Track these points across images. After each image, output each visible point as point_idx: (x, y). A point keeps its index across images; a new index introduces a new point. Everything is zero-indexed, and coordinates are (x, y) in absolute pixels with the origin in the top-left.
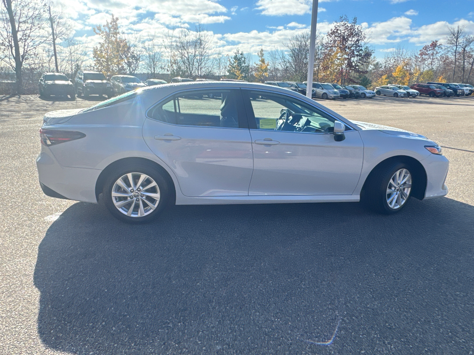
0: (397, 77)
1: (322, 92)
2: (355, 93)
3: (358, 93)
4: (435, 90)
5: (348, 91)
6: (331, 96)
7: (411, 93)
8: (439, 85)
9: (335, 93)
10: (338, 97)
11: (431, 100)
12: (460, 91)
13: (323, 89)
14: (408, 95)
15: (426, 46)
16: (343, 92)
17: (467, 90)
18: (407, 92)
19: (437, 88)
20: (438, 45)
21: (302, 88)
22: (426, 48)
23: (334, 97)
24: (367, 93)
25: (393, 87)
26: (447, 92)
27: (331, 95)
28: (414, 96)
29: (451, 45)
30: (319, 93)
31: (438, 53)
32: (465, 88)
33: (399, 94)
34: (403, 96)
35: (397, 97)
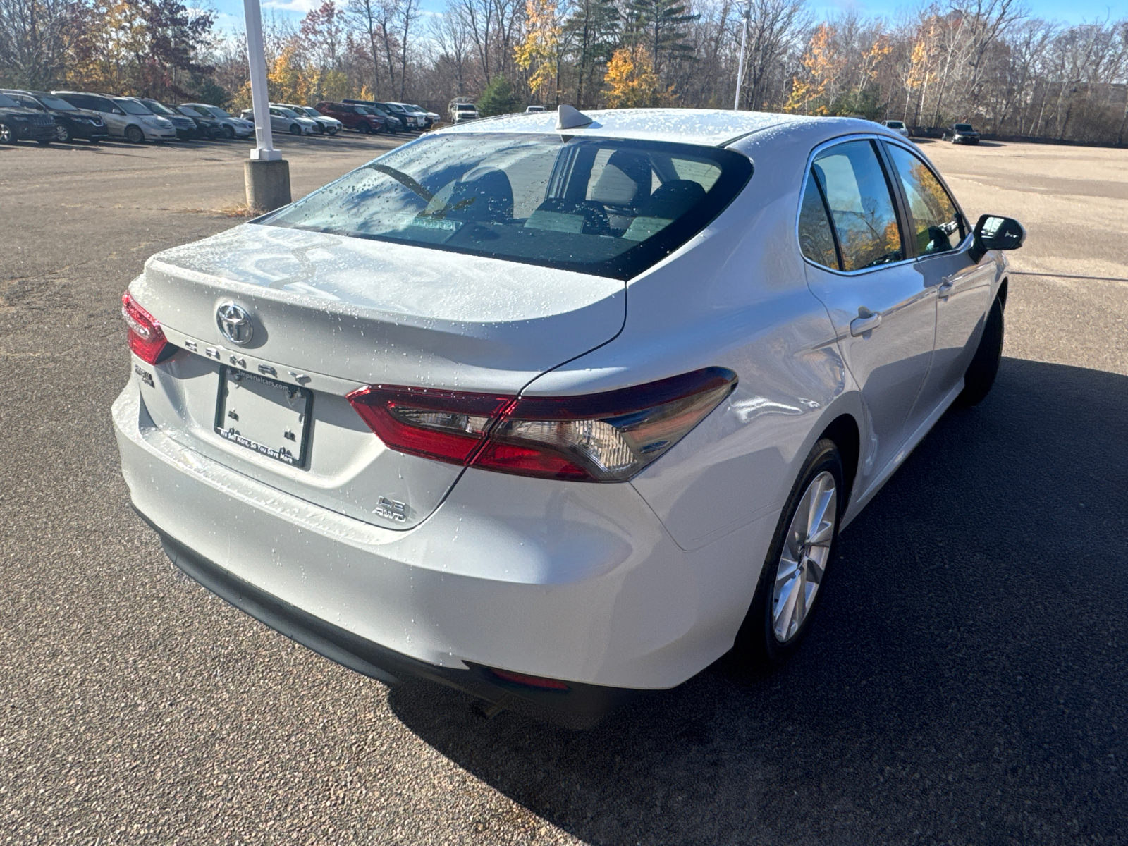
0: (282, 85)
1: (121, 122)
2: (208, 125)
3: (215, 125)
4: (369, 118)
5: (190, 119)
6: (155, 135)
7: (326, 126)
8: (371, 107)
9: (162, 125)
10: (174, 136)
11: (370, 140)
12: (412, 120)
13: (122, 114)
14: (321, 128)
15: (312, 12)
16: (177, 122)
17: (421, 117)
18: (317, 122)
19: (370, 114)
20: (336, 11)
21: (58, 111)
22: (312, 16)
23: (163, 136)
24: (236, 125)
25: (285, 111)
26: (391, 123)
27: (154, 131)
28: (332, 131)
29: (358, 15)
30: (114, 125)
31: (340, 31)
32: (417, 114)
33: (303, 128)
34: (312, 131)
35: (300, 133)
